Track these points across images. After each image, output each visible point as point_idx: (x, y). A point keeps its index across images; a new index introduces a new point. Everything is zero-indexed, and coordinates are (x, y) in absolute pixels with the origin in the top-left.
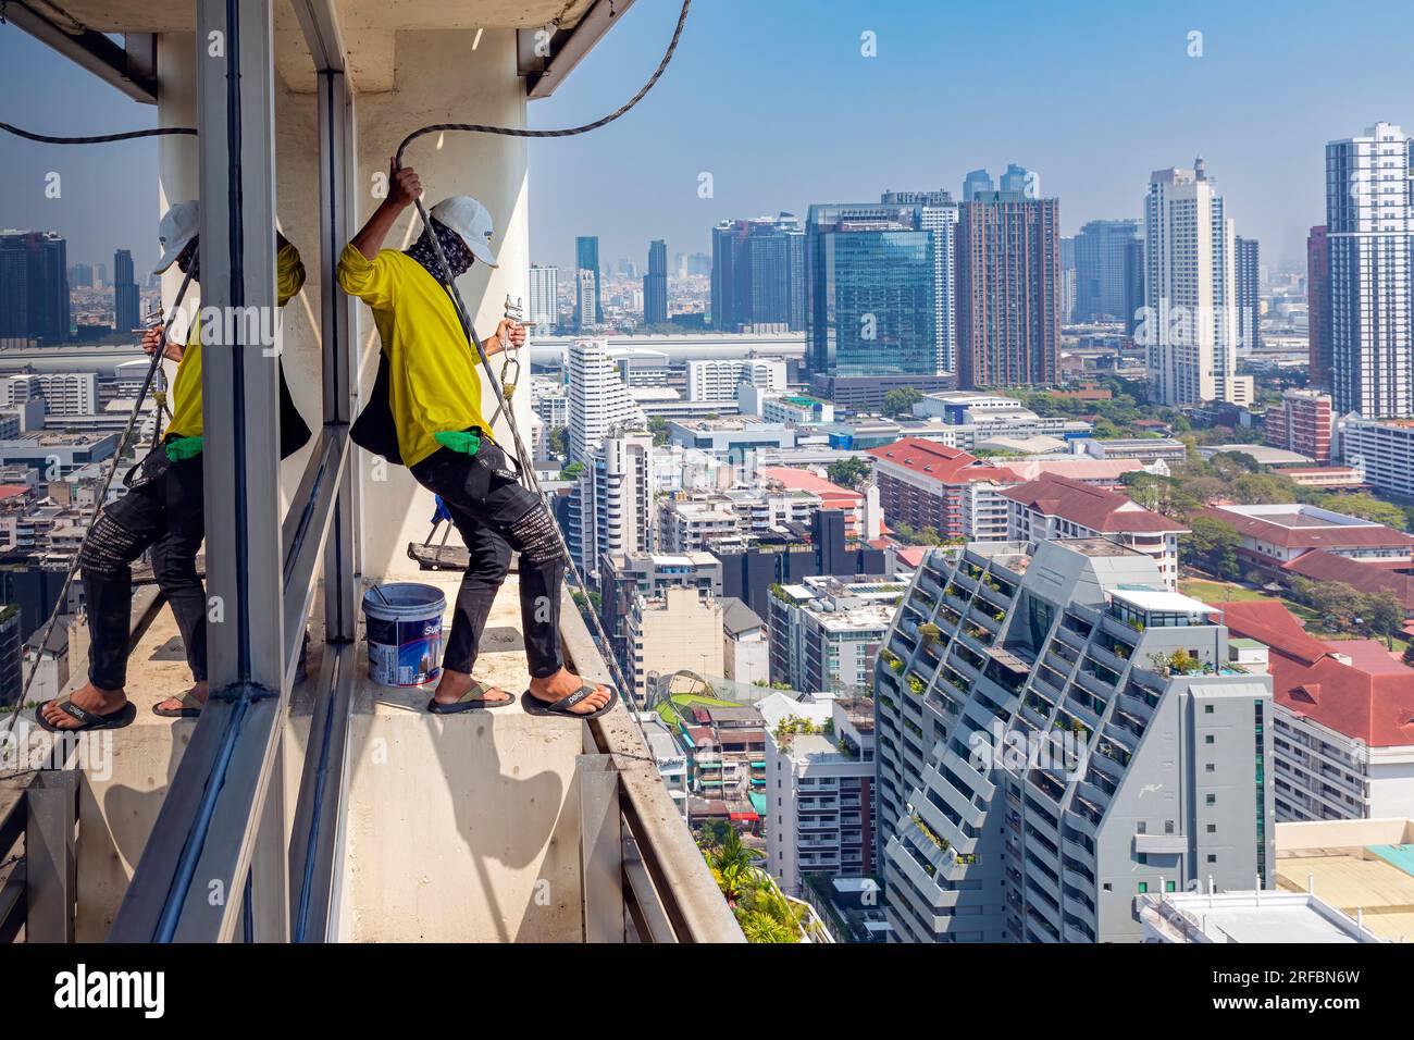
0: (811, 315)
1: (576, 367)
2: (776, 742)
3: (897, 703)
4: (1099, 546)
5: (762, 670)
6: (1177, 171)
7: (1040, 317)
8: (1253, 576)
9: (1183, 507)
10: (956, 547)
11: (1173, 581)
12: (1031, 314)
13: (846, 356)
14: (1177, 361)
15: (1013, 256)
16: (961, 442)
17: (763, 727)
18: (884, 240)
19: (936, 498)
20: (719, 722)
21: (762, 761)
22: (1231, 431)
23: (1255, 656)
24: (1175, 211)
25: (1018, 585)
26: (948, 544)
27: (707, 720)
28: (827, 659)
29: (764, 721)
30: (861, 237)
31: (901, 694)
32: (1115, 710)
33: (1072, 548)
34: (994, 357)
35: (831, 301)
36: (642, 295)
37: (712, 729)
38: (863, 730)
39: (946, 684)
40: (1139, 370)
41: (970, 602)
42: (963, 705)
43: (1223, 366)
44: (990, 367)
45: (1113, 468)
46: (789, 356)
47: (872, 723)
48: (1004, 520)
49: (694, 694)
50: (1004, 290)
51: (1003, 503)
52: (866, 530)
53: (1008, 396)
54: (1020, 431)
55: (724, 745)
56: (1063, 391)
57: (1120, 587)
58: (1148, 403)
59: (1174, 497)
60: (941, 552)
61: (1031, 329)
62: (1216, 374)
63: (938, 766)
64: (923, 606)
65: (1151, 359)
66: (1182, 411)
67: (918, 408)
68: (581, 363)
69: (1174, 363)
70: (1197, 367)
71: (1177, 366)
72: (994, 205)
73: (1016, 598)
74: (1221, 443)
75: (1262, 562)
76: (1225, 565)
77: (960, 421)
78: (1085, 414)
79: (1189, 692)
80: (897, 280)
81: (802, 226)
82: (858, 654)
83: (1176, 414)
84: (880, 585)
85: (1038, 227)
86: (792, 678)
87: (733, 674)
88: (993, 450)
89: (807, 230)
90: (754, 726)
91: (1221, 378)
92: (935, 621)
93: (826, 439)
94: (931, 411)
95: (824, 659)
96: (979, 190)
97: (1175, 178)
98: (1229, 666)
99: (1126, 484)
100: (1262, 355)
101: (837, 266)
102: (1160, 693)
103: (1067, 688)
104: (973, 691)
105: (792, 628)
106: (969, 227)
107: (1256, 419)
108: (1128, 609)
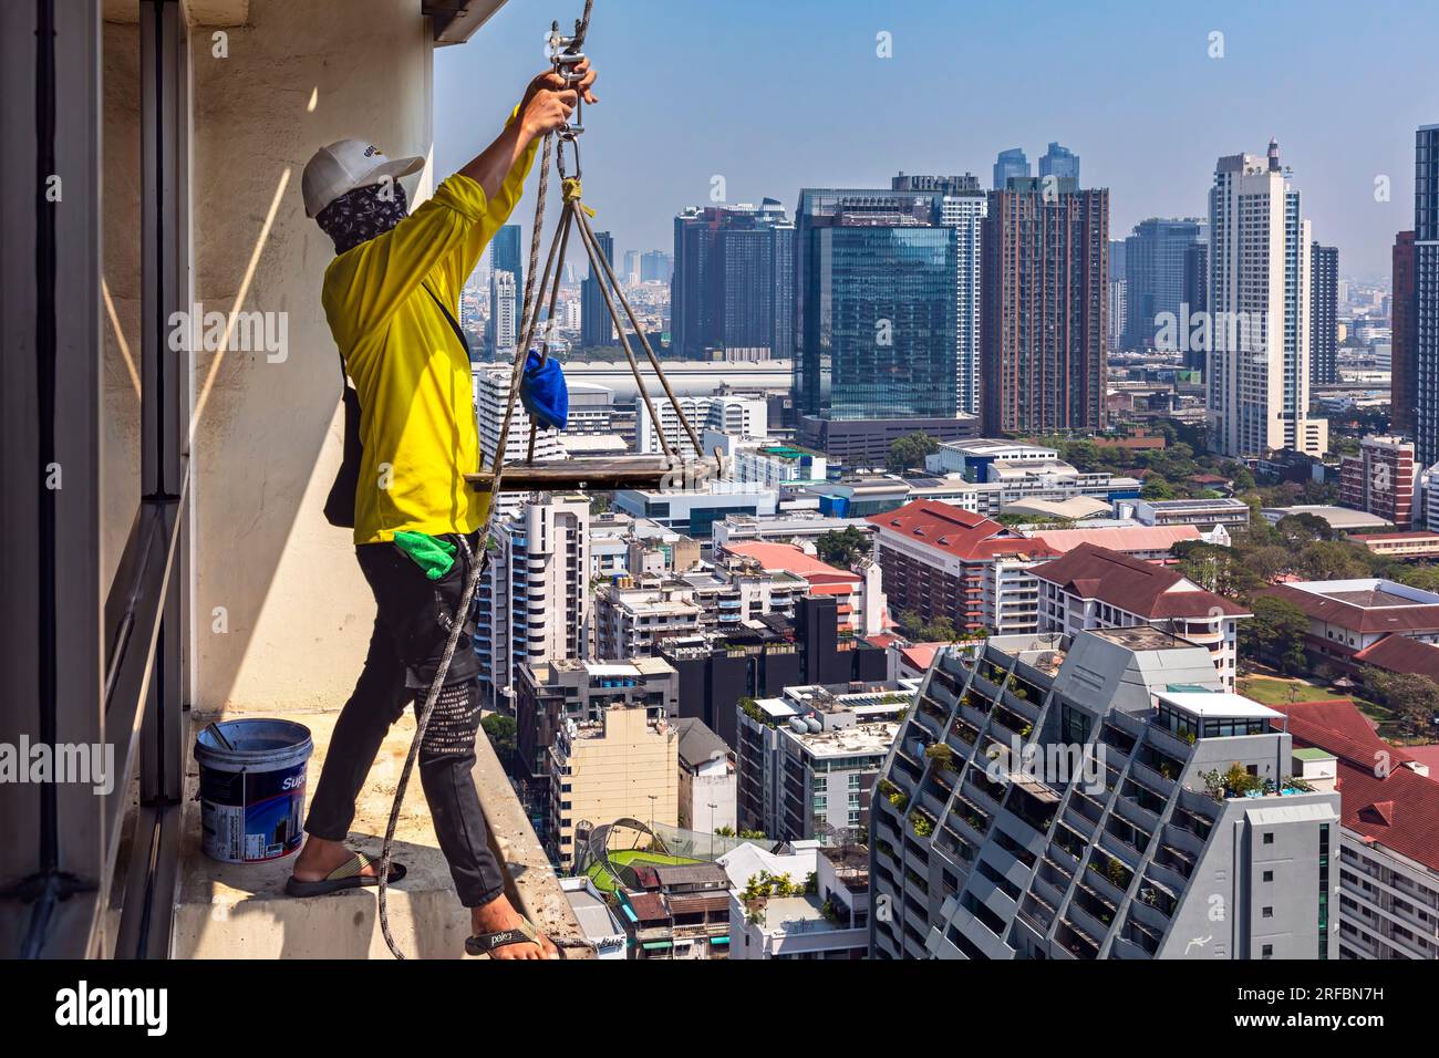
0: (800, 337)
1: (488, 406)
2: (743, 909)
3: (898, 848)
4: (1146, 637)
5: (728, 815)
6: (1247, 158)
7: (1082, 343)
8: (1322, 670)
9: (1245, 585)
10: (975, 643)
11: (1231, 679)
12: (1072, 338)
13: (843, 392)
14: (1242, 400)
15: (1053, 263)
16: (984, 505)
17: (727, 889)
18: (894, 238)
19: (951, 578)
20: (670, 886)
21: (725, 936)
22: (1301, 488)
23: (1321, 769)
24: (1244, 209)
25: (1048, 690)
26: (965, 639)
27: (654, 884)
28: (812, 796)
29: (729, 882)
30: (866, 233)
31: (903, 837)
32: (1159, 845)
33: (1115, 640)
34: (1027, 395)
35: (826, 319)
36: (578, 307)
37: (662, 896)
38: (852, 885)
39: (959, 822)
40: (1198, 411)
41: (990, 714)
42: (978, 848)
43: (1294, 407)
44: (1021, 408)
45: (1165, 537)
46: (770, 392)
47: (865, 877)
48: (1034, 607)
49: (639, 850)
50: (1040, 307)
51: (1034, 583)
52: (864, 622)
53: (1041, 445)
54: (1062, 492)
55: (676, 916)
56: (1108, 438)
57: (1170, 689)
58: (1207, 453)
59: (1234, 573)
60: (956, 650)
61: (1072, 358)
62: (1287, 416)
63: (946, 930)
64: (932, 720)
65: (1212, 398)
66: (1246, 463)
67: (932, 461)
68: (495, 401)
69: (1238, 402)
70: (1265, 407)
71: (1242, 406)
72: (1030, 195)
73: (1046, 706)
74: (1290, 504)
75: (1333, 652)
76: (1291, 657)
77: (983, 478)
78: (1134, 467)
79: (1246, 818)
80: (910, 292)
81: (791, 218)
82: (851, 787)
83: (1240, 467)
84: (880, 695)
85: (1083, 225)
86: (766, 822)
87: (690, 820)
88: (1023, 515)
89: (798, 222)
90: (715, 888)
91: (1292, 421)
92: (947, 741)
93: (816, 503)
94: (946, 464)
95: (807, 798)
96: (1014, 175)
97: (1246, 167)
98: (1292, 783)
99: (1179, 557)
100: (1338, 392)
101: (834, 272)
102: (1212, 820)
103: (1104, 820)
104: (992, 829)
105: (768, 757)
106: (1000, 223)
107: (1329, 472)
108: (1179, 718)
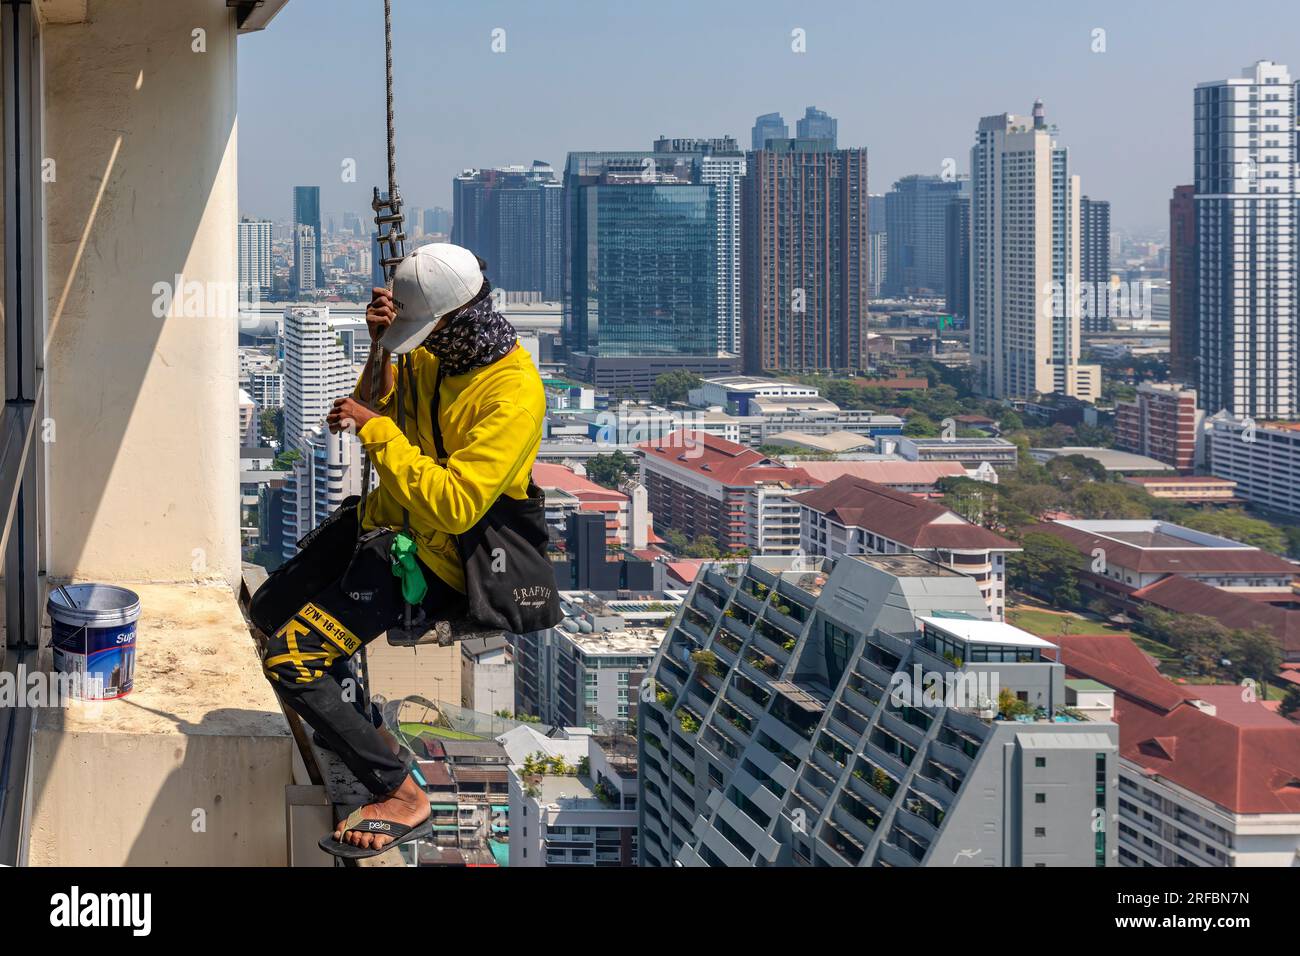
0: (569, 283)
1: (293, 339)
2: (521, 784)
3: (665, 742)
4: (909, 566)
5: (506, 699)
6: (1011, 118)
7: (842, 290)
8: (1096, 605)
9: (1013, 521)
10: (739, 561)
11: (999, 608)
12: (832, 286)
13: (610, 331)
14: (1009, 345)
15: (811, 216)
16: (746, 436)
17: (506, 765)
18: (656, 195)
19: (715, 502)
20: (455, 758)
21: (505, 805)
22: (1072, 431)
23: (1097, 701)
24: (1008, 165)
25: (811, 609)
26: (728, 557)
27: (441, 754)
28: (583, 689)
29: (508, 758)
30: (629, 191)
31: (669, 732)
32: (925, 760)
33: (878, 566)
34: (787, 337)
35: (592, 266)
36: (370, 256)
37: (447, 765)
38: (624, 772)
39: (723, 721)
40: (962, 355)
41: (754, 626)
42: (743, 748)
43: (1064, 353)
44: (782, 349)
45: (929, 472)
46: (542, 331)
47: (634, 765)
48: (796, 531)
49: (426, 723)
50: (800, 257)
51: (796, 510)
52: (631, 537)
53: (803, 383)
54: (817, 425)
55: (460, 783)
56: (869, 378)
57: (935, 614)
58: (972, 395)
59: (1002, 509)
60: (720, 566)
61: (831, 304)
62: (1056, 362)
63: (713, 818)
64: (698, 629)
65: (976, 343)
66: (1013, 405)
67: (694, 395)
68: (298, 334)
69: (1004, 347)
70: (1032, 353)
71: (1008, 352)
72: (788, 155)
73: (809, 623)
74: (1061, 445)
75: (1108, 589)
76: (1063, 591)
77: (745, 412)
78: (895, 406)
79: (1016, 741)
80: (672, 243)
81: (560, 177)
82: (620, 683)
83: (1007, 409)
84: (646, 603)
85: (841, 182)
86: (541, 709)
87: (472, 702)
88: (784, 447)
89: (565, 182)
90: (495, 763)
91: (1061, 367)
92: (712, 648)
93: (585, 430)
94: (708, 398)
95: (579, 689)
96: (772, 137)
97: (1009, 126)
98: (1065, 711)
99: (943, 491)
100: (1111, 340)
101: (600, 225)
102: (981, 741)
103: (868, 732)
104: (756, 731)
105: (543, 651)
106: (758, 181)
107: (1103, 417)
108: (945, 642)
